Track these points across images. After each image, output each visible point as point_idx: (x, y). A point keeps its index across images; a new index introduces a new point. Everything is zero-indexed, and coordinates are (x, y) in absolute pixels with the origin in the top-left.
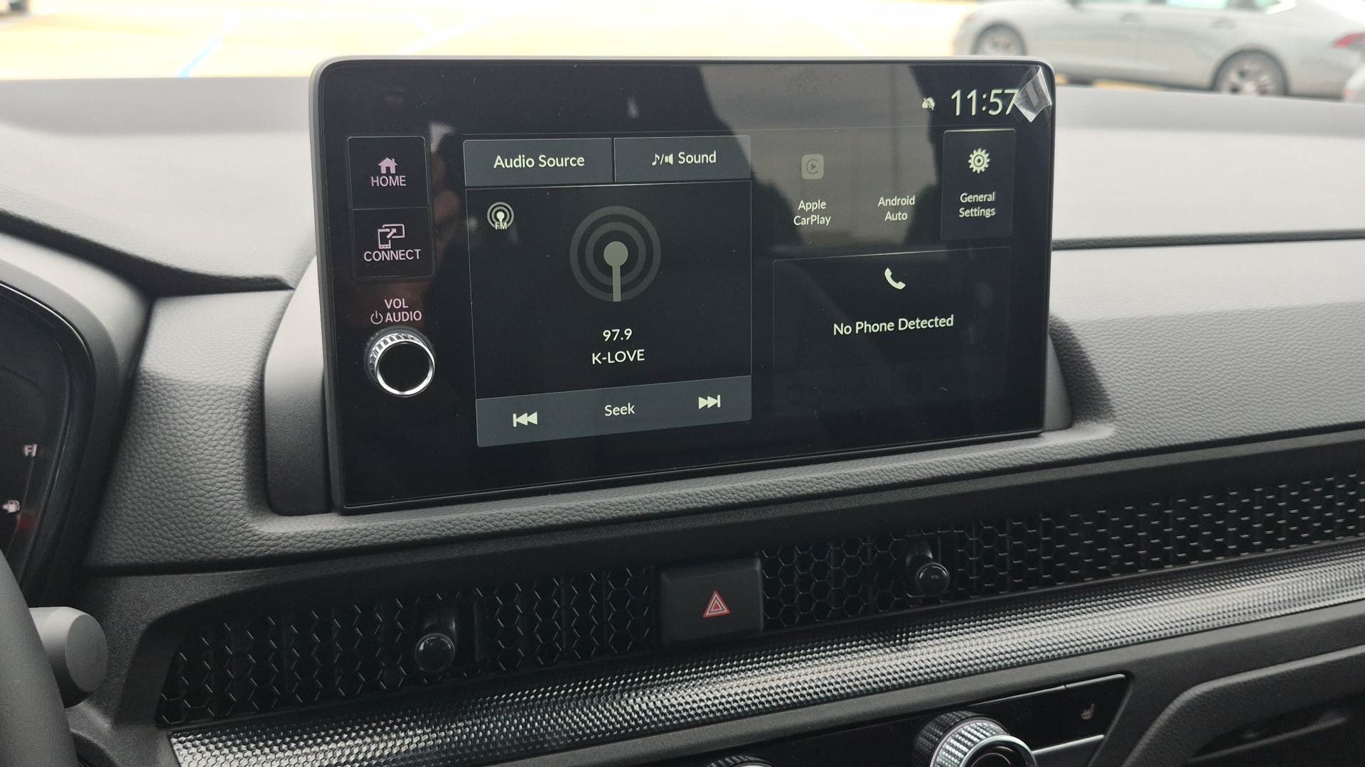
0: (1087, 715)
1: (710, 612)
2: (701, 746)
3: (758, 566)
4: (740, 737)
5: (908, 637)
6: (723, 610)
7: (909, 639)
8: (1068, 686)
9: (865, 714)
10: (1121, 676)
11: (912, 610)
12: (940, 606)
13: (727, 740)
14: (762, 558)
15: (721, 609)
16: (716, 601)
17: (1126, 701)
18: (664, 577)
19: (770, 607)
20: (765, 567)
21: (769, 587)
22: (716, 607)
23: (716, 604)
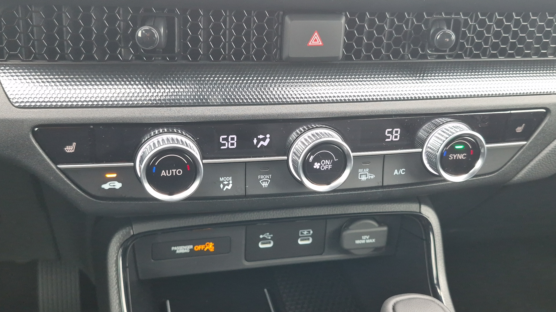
0: (519, 130)
1: (312, 43)
2: (297, 114)
3: (343, 20)
4: (319, 113)
5: (423, 76)
6: (320, 43)
7: (424, 78)
8: (512, 112)
9: (392, 111)
10: (544, 111)
11: (430, 60)
12: (445, 60)
13: (312, 114)
14: (346, 16)
15: (318, 42)
16: (316, 37)
17: (543, 125)
18: (287, 19)
19: (348, 47)
20: (348, 22)
21: (349, 35)
22: (316, 40)
23: (316, 39)
